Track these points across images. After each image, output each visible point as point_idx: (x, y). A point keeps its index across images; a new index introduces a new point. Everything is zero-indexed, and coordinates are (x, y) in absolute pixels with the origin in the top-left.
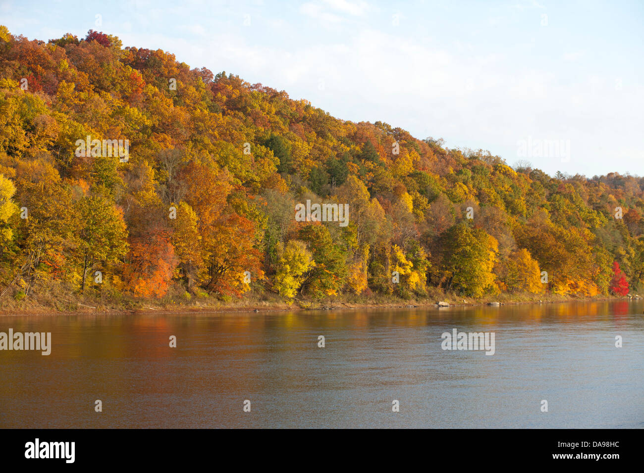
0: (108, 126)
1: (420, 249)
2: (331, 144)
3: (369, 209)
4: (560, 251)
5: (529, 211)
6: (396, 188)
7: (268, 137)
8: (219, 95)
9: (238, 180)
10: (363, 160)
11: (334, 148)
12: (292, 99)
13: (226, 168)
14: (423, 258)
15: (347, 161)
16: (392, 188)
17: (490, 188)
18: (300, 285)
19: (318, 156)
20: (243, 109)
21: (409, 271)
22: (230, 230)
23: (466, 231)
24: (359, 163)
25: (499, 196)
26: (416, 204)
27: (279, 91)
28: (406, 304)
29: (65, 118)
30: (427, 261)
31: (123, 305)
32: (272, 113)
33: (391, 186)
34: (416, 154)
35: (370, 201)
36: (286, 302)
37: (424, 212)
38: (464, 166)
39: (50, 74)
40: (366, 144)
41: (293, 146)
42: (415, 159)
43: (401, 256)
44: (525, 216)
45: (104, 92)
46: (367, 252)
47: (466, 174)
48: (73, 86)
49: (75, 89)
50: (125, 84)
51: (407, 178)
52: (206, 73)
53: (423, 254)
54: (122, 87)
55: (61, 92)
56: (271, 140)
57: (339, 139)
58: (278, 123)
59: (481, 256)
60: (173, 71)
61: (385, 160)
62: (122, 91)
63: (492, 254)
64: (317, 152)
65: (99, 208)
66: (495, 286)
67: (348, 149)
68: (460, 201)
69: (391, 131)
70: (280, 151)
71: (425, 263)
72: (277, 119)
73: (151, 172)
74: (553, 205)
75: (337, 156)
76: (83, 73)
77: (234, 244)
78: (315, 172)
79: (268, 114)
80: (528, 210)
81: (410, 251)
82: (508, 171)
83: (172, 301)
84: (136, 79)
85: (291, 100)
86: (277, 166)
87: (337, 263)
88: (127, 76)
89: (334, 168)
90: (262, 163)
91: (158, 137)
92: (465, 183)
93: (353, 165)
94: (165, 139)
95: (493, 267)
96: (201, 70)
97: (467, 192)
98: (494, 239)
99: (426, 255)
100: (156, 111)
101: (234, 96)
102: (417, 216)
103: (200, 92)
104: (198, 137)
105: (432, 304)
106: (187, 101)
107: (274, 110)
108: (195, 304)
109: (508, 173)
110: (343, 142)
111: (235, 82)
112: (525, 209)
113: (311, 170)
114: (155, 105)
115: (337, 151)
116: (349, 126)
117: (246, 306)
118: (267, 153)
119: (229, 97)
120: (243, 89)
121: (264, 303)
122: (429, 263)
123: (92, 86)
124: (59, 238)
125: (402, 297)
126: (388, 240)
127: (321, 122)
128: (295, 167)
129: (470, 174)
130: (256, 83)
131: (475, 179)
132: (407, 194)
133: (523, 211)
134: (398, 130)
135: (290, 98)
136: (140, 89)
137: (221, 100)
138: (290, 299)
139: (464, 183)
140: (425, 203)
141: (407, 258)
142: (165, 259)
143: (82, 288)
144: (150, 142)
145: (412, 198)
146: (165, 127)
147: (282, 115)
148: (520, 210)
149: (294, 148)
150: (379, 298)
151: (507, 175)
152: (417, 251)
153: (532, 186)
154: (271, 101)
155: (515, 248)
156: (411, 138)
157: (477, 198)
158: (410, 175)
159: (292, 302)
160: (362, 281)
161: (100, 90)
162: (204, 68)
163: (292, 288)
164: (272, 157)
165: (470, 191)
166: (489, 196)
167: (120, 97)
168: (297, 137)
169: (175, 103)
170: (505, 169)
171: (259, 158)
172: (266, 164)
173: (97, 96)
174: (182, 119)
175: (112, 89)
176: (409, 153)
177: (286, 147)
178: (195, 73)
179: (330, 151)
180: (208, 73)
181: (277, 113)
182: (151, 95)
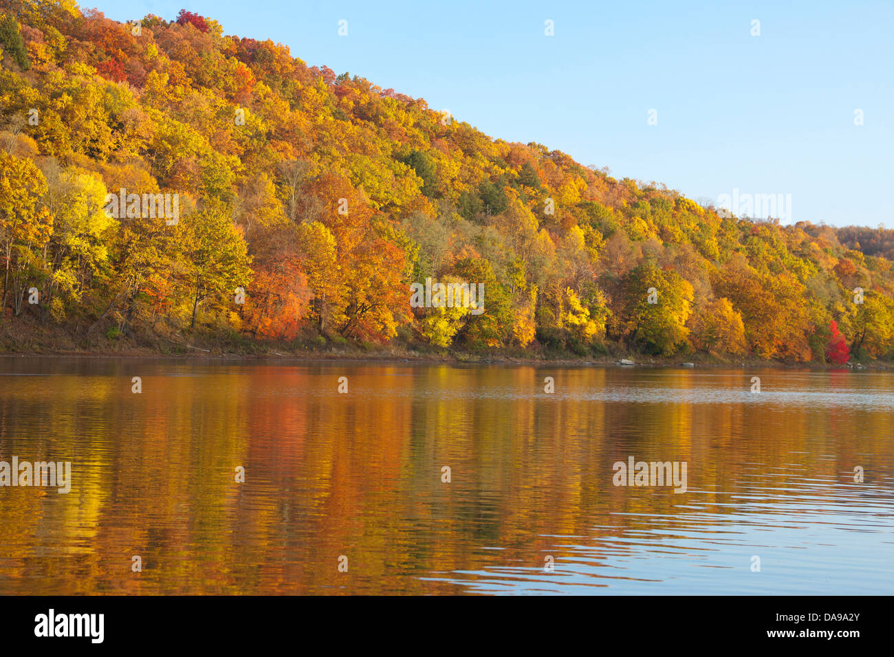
0: (214, 128)
1: (598, 294)
2: (482, 165)
3: (538, 242)
4: (769, 302)
5: (723, 255)
6: (563, 219)
7: (407, 153)
8: (345, 99)
9: (375, 202)
10: (522, 186)
11: (487, 170)
12: (432, 108)
13: (361, 186)
14: (602, 305)
15: (504, 185)
16: (559, 220)
17: (674, 225)
18: (456, 331)
19: (468, 178)
20: (375, 119)
21: (585, 321)
22: (375, 259)
23: (656, 272)
24: (517, 188)
25: (685, 235)
26: (589, 240)
27: (415, 98)
28: (582, 361)
29: (160, 115)
30: (607, 309)
31: (244, 349)
32: (410, 125)
33: (558, 217)
34: (582, 182)
35: (539, 231)
36: (438, 353)
37: (599, 251)
38: (640, 198)
39: (135, 62)
40: (525, 167)
41: (439, 165)
42: (582, 188)
43: (575, 301)
44: (717, 260)
45: (203, 88)
46: (534, 295)
47: (643, 208)
48: (167, 77)
49: (169, 82)
50: (230, 80)
51: (576, 208)
52: (326, 73)
53: (601, 299)
54: (226, 83)
55: (151, 85)
56: (412, 156)
57: (491, 159)
58: (417, 136)
59: (674, 304)
60: (287, 67)
61: (546, 186)
62: (226, 89)
63: (686, 302)
64: (466, 174)
65: (217, 224)
66: (689, 343)
67: (503, 171)
68: (639, 239)
69: (549, 155)
70: (423, 171)
71: (603, 312)
72: (416, 131)
73: (271, 187)
74: (750, 249)
75: (492, 179)
76: (178, 63)
77: (380, 277)
78: (466, 197)
79: (404, 126)
80: (721, 253)
81: (587, 296)
82: (693, 206)
83: (303, 346)
84: (244, 74)
85: (430, 110)
86: (421, 189)
87: (501, 306)
88: (233, 71)
89: (488, 193)
90: (403, 183)
91: (277, 145)
92: (644, 218)
93: (512, 190)
94: (286, 148)
95: (687, 319)
96: (320, 69)
97: (647, 230)
98: (689, 284)
99: (606, 301)
100: (269, 114)
101: (362, 102)
102: (590, 255)
103: (322, 94)
104: (324, 149)
105: (613, 362)
106: (307, 106)
107: (412, 121)
108: (331, 350)
109: (693, 209)
110: (496, 163)
111: (361, 85)
112: (717, 252)
113: (460, 195)
114: (268, 107)
115: (490, 172)
116: (501, 144)
117: (392, 355)
118: (408, 171)
119: (357, 103)
120: (373, 95)
121: (413, 353)
122: (609, 311)
123: (189, 79)
124: (166, 260)
125: (576, 353)
126: (560, 282)
127: (469, 138)
128: (441, 190)
129: (649, 208)
130: (386, 89)
131: (656, 213)
132: (577, 227)
133: (715, 254)
134: (556, 153)
135: (429, 107)
136: (249, 87)
137: (346, 107)
138: (443, 349)
139: (642, 218)
140: (600, 239)
141: (582, 304)
142: (295, 292)
143: (192, 326)
144: (266, 151)
145: (583, 233)
146: (283, 133)
147: (421, 127)
148: (711, 253)
149: (440, 166)
150: (548, 352)
151: (692, 211)
152: (595, 295)
153: (722, 226)
154: (408, 111)
155: (712, 296)
156: (574, 163)
157: (659, 237)
158: (580, 206)
159: (446, 353)
160: (529, 330)
161: (198, 86)
162: (325, 66)
163: (446, 336)
164: (415, 177)
165: (650, 229)
166: (674, 236)
167: (224, 96)
168: (441, 154)
169: (292, 107)
170: (688, 204)
171: (399, 177)
172: (407, 185)
173: (196, 92)
174: (303, 126)
175: (214, 85)
176: (575, 181)
177: (430, 165)
178: (314, 72)
179: (482, 172)
180: (329, 73)
181: (416, 125)
182: (261, 95)
